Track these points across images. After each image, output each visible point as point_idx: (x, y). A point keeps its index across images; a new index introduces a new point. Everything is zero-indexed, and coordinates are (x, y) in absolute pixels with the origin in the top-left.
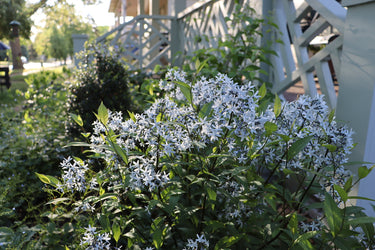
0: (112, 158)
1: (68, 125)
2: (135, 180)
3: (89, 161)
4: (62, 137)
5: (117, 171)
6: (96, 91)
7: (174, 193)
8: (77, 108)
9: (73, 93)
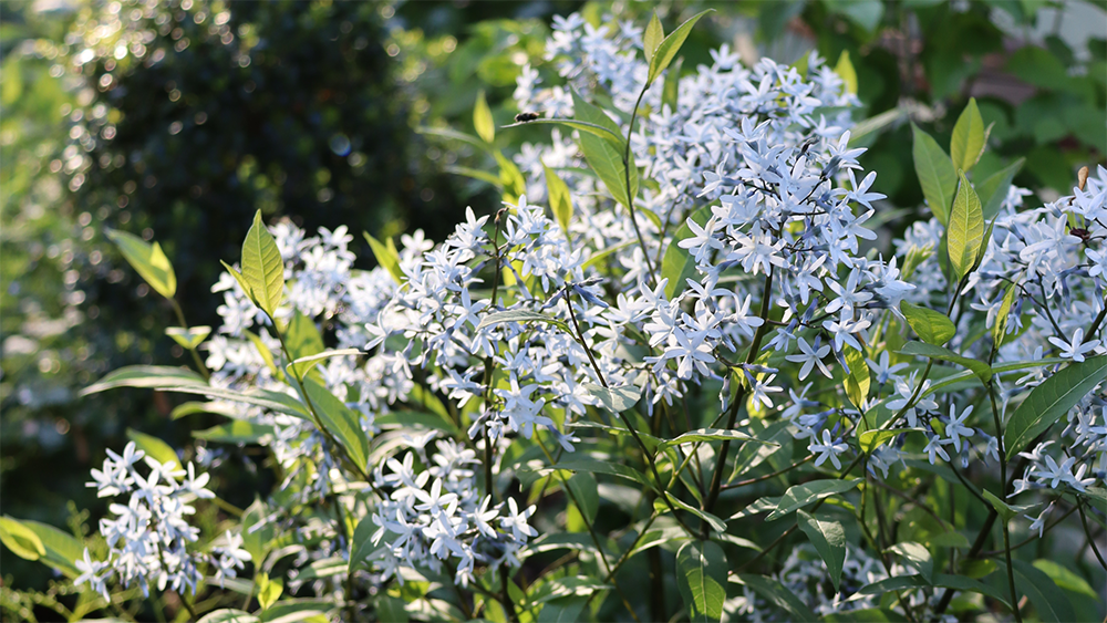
0: (303, 447)
1: (82, 264)
2: (390, 537)
3: (203, 454)
4: (52, 328)
5: (328, 504)
6: (221, 83)
7: (563, 591)
8: (127, 172)
9: (103, 96)
